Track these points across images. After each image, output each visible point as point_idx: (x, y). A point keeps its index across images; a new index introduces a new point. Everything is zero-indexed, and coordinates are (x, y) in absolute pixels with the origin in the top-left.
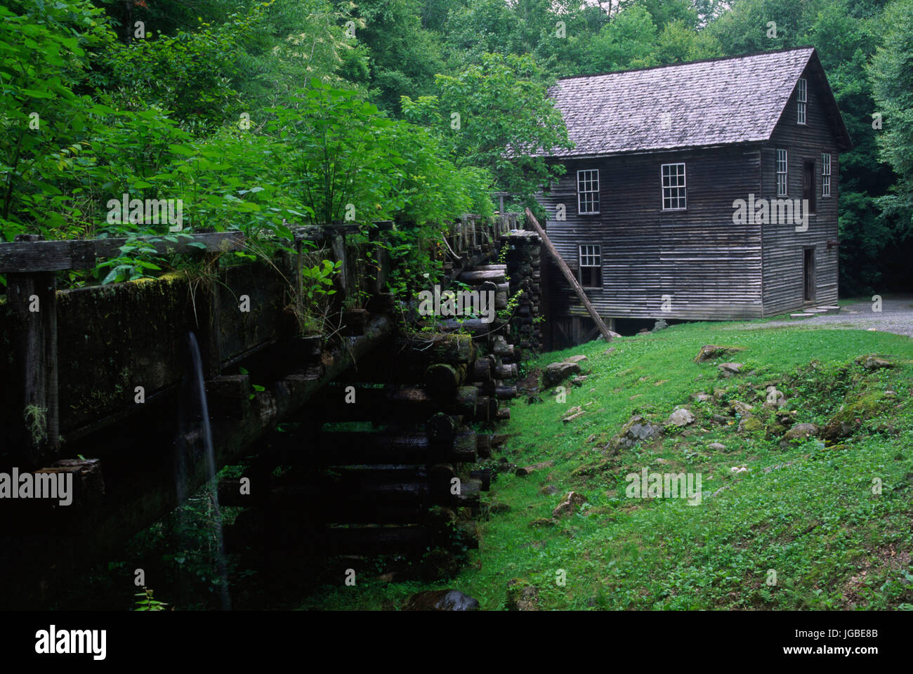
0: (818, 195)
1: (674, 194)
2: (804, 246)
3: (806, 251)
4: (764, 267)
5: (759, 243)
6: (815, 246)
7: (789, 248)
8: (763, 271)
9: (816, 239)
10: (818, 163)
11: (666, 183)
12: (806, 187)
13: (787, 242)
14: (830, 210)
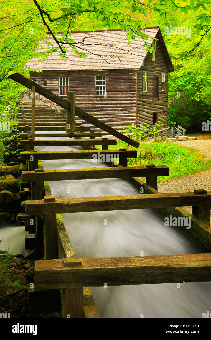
0: (159, 90)
1: (101, 89)
2: (153, 112)
3: (154, 114)
4: (137, 121)
5: (135, 111)
6: (158, 112)
7: (147, 113)
8: (137, 123)
9: (158, 109)
10: (160, 77)
11: (97, 84)
12: (155, 87)
13: (147, 111)
14: (164, 97)
